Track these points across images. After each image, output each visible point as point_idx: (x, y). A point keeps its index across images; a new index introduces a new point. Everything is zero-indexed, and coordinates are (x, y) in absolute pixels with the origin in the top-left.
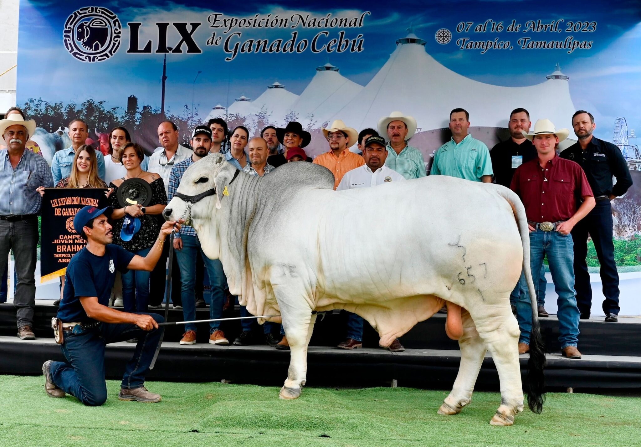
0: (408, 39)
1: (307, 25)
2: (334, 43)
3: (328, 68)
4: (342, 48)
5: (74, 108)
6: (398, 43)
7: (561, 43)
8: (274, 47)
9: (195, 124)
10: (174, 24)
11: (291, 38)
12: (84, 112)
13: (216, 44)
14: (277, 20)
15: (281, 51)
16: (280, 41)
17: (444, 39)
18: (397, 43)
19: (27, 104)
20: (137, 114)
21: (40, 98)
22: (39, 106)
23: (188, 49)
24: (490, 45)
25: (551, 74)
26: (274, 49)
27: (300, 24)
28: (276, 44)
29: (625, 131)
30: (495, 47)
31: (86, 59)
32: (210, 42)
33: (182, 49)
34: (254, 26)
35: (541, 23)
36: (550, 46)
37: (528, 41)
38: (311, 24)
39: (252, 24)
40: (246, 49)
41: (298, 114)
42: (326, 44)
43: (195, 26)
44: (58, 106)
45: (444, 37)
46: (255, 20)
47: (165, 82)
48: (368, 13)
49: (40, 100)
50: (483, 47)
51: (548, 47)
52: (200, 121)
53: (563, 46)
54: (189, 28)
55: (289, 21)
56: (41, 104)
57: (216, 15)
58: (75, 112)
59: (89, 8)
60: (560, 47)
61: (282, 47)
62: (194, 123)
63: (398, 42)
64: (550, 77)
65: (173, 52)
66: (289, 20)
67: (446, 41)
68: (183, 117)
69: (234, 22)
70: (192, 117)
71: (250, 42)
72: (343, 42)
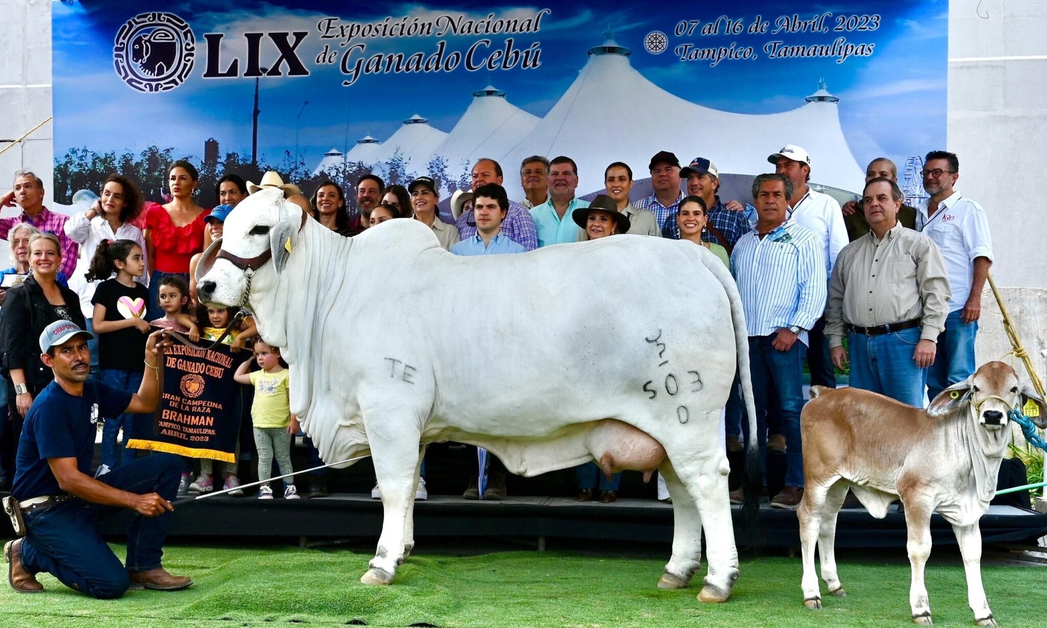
0: (605, 48)
1: (459, 31)
2: (499, 56)
3: (490, 93)
4: (510, 64)
5: (131, 160)
6: (591, 54)
7: (828, 47)
8: (413, 63)
9: (301, 177)
10: (270, 35)
11: (436, 51)
12: (145, 165)
13: (330, 61)
14: (416, 25)
15: (422, 70)
16: (420, 56)
17: (656, 46)
18: (589, 54)
19: (67, 156)
20: (218, 165)
21: (85, 147)
22: (84, 158)
23: (289, 70)
24: (724, 53)
25: (812, 94)
26: (413, 67)
27: (450, 29)
28: (415, 59)
30: (730, 57)
31: (146, 88)
32: (321, 59)
33: (282, 70)
34: (384, 34)
36: (811, 53)
37: (779, 47)
38: (465, 29)
39: (381, 33)
40: (372, 68)
41: (447, 160)
42: (487, 59)
43: (299, 36)
44: (109, 157)
46: (386, 26)
47: (258, 118)
48: (547, 12)
49: (85, 151)
50: (713, 57)
51: (808, 55)
52: (308, 174)
53: (830, 53)
54: (291, 40)
55: (434, 27)
56: (86, 155)
57: (330, 20)
58: (132, 165)
59: (150, 14)
60: (826, 54)
61: (423, 64)
62: (299, 176)
63: (591, 52)
64: (810, 99)
65: (268, 74)
66: (434, 24)
67: (660, 48)
68: (284, 168)
69: (356, 29)
70: (296, 168)
71: (378, 58)
72: (512, 54)
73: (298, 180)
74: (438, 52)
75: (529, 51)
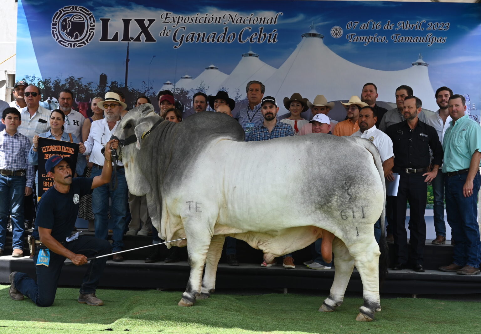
0: (310, 34)
1: (235, 22)
2: (256, 36)
3: (251, 55)
4: (261, 40)
5: (59, 83)
7: (423, 38)
8: (211, 38)
9: (151, 95)
10: (135, 20)
12: (67, 86)
13: (167, 35)
14: (213, 18)
15: (216, 42)
16: (215, 34)
17: (337, 34)
19: (24, 79)
20: (107, 87)
21: (34, 75)
22: (33, 81)
23: (145, 39)
24: (371, 39)
25: (415, 61)
26: (211, 40)
27: (230, 21)
28: (212, 36)
29: (468, 104)
30: (374, 41)
31: (68, 45)
32: (162, 34)
34: (196, 22)
35: (409, 23)
36: (415, 40)
38: (238, 21)
39: (194, 21)
40: (189, 39)
41: (228, 89)
42: (250, 37)
43: (151, 21)
44: (47, 81)
45: (337, 33)
46: (197, 18)
47: (128, 63)
49: (34, 77)
50: (365, 41)
51: (414, 41)
52: (154, 94)
53: (424, 41)
54: (146, 23)
56: (34, 79)
57: (167, 14)
58: (60, 85)
59: (71, 7)
60: (423, 41)
61: (216, 38)
63: (303, 36)
64: (414, 64)
65: (134, 41)
67: (339, 35)
68: (142, 90)
69: (181, 19)
70: (148, 90)
71: (192, 34)
72: (262, 35)
73: (149, 97)
74: (224, 33)
75: (271, 34)
